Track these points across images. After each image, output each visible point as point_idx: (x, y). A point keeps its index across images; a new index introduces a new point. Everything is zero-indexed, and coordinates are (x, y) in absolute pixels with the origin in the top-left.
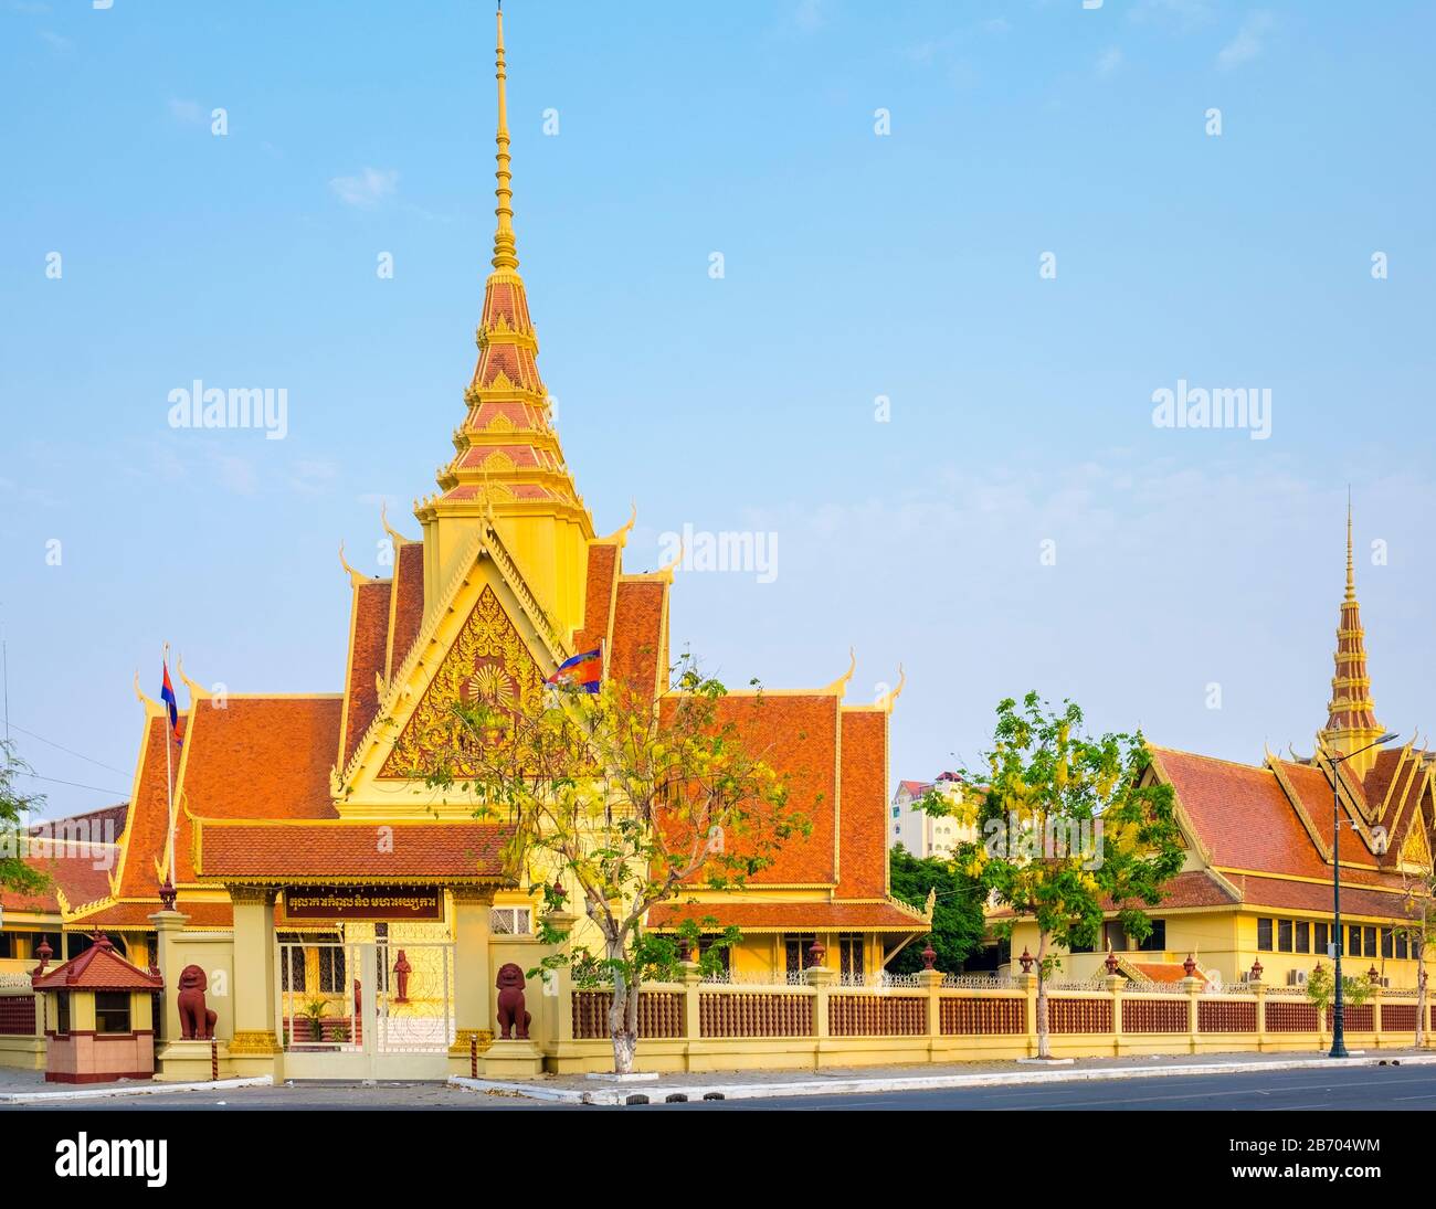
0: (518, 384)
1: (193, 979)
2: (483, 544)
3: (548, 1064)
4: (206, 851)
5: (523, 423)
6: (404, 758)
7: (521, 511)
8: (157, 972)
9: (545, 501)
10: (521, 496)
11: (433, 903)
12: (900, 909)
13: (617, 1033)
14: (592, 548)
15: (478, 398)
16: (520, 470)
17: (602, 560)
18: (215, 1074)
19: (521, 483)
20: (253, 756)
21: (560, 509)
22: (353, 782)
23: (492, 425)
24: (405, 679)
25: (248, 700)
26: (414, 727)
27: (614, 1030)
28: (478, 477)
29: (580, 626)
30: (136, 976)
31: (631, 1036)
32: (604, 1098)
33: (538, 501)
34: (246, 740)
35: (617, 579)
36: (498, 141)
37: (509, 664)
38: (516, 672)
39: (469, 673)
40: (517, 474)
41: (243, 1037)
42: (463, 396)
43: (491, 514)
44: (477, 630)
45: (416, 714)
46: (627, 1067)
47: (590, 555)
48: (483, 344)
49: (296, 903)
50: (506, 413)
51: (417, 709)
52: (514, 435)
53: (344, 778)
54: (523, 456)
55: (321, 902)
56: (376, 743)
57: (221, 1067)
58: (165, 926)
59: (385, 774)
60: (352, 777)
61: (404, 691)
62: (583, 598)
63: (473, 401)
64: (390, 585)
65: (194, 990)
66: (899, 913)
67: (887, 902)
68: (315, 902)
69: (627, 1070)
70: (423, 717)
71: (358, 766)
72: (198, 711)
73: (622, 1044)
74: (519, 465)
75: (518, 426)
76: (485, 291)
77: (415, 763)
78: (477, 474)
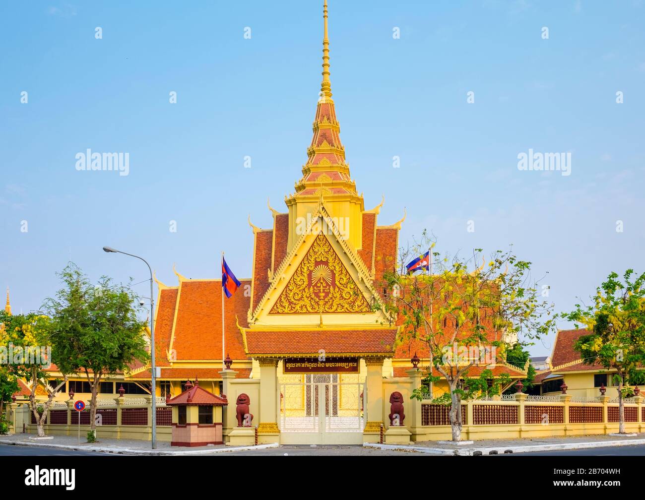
0: (333, 145)
1: (243, 400)
2: (320, 213)
3: (413, 437)
4: (249, 343)
5: (335, 162)
6: (281, 306)
7: (334, 199)
8: (225, 397)
9: (347, 195)
10: (335, 193)
11: (355, 365)
12: (511, 368)
13: (455, 423)
14: (364, 215)
15: (314, 152)
16: (334, 182)
17: (369, 220)
18: (256, 442)
19: (334, 187)
20: (208, 306)
21: (352, 198)
22: (259, 316)
23: (321, 163)
24: (283, 272)
25: (205, 282)
26: (286, 292)
27: (454, 421)
28: (314, 185)
29: (360, 248)
30: (215, 399)
31: (459, 424)
32: (464, 452)
33: (343, 195)
34: (205, 299)
35: (376, 228)
36: (324, 44)
37: (330, 264)
38: (333, 268)
39: (312, 269)
40: (333, 183)
41: (264, 426)
42: (307, 151)
43: (323, 201)
44: (316, 250)
45: (287, 286)
46: (459, 438)
47: (363, 218)
48: (316, 129)
49: (289, 365)
50: (327, 158)
51: (288, 284)
52: (331, 167)
53: (254, 314)
54: (335, 176)
55: (301, 365)
56: (269, 299)
57: (259, 439)
58: (227, 376)
59: (272, 312)
60: (257, 314)
61: (281, 278)
62: (361, 236)
63: (311, 153)
64: (272, 232)
65: (244, 404)
66: (510, 370)
67: (504, 365)
68: (298, 365)
69: (458, 440)
70: (290, 288)
71: (260, 309)
72: (182, 287)
73: (456, 428)
74: (334, 180)
75: (333, 163)
76: (317, 107)
77: (286, 307)
78: (314, 184)
